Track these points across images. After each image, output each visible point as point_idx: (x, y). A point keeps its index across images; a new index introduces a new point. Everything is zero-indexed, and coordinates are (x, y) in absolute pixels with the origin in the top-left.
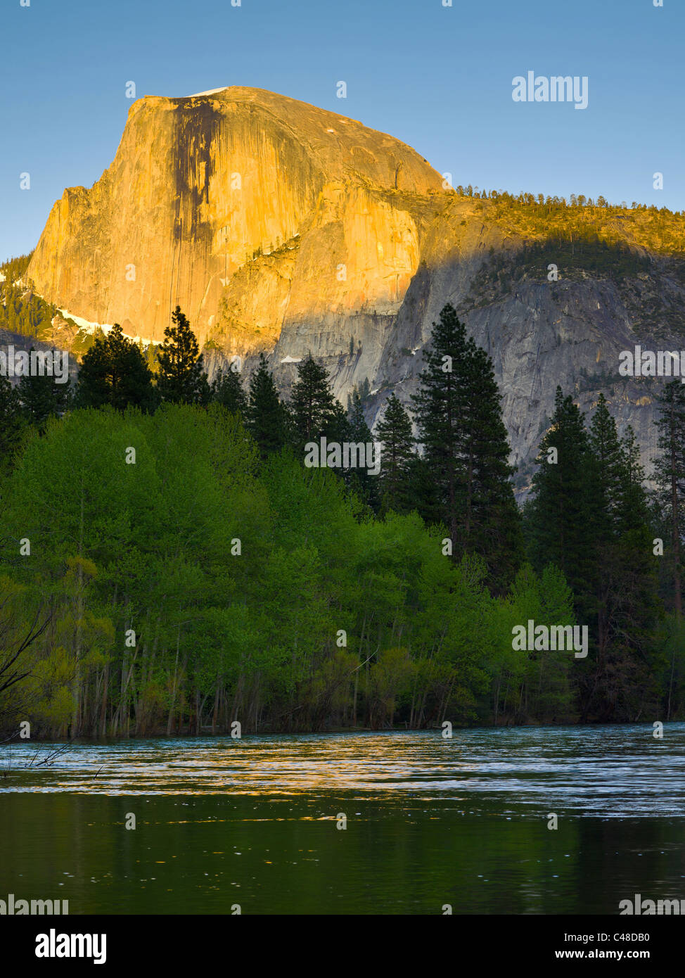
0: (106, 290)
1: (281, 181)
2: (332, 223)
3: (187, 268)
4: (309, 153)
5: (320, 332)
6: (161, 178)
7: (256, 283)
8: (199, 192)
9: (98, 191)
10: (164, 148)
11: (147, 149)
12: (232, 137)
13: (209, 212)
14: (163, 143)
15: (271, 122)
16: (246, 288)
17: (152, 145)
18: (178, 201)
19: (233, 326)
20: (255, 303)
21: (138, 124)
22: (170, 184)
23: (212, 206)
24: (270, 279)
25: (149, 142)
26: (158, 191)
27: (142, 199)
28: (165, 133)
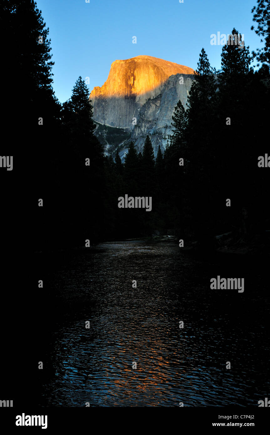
0: (106, 114)
1: (155, 79)
2: (172, 88)
3: (128, 107)
4: (164, 70)
5: (170, 118)
6: (121, 82)
7: (149, 108)
8: (132, 85)
9: (103, 88)
10: (121, 74)
11: (116, 75)
12: (141, 69)
13: (135, 90)
14: (121, 73)
15: (152, 63)
16: (146, 109)
17: (118, 74)
18: (126, 88)
19: (143, 120)
20: (149, 113)
21: (114, 68)
22: (124, 84)
23: (135, 89)
24: (153, 106)
25: (117, 73)
26: (120, 86)
27: (115, 89)
28: (122, 70)
